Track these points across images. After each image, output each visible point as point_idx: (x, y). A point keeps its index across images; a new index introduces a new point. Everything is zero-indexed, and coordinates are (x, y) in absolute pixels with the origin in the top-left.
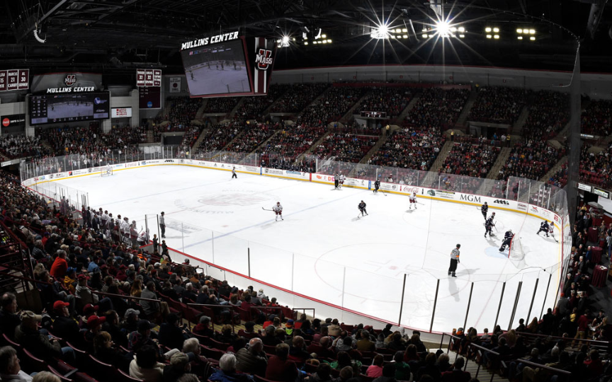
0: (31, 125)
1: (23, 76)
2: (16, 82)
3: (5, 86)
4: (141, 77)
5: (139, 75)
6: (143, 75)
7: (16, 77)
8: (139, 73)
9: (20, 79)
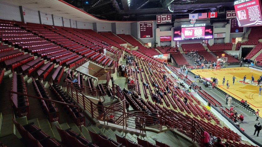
0: (174, 41)
1: (169, 17)
2: (165, 20)
3: (161, 21)
4: (229, 15)
5: (228, 14)
6: (231, 14)
7: (165, 18)
8: (228, 13)
9: (167, 19)
